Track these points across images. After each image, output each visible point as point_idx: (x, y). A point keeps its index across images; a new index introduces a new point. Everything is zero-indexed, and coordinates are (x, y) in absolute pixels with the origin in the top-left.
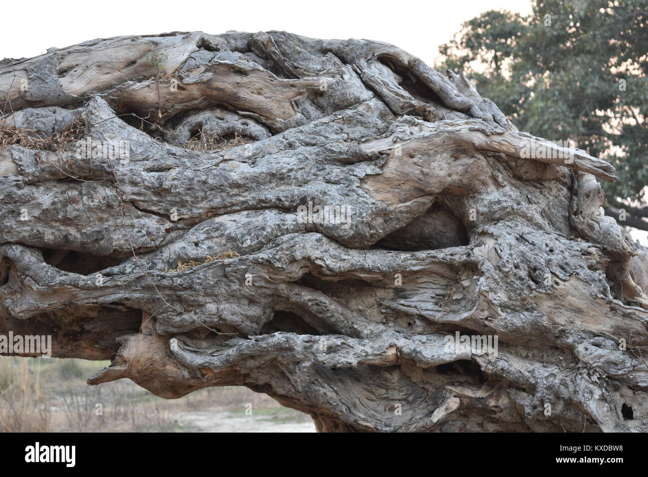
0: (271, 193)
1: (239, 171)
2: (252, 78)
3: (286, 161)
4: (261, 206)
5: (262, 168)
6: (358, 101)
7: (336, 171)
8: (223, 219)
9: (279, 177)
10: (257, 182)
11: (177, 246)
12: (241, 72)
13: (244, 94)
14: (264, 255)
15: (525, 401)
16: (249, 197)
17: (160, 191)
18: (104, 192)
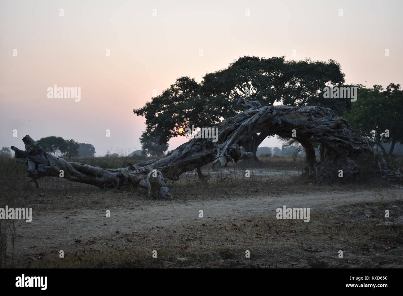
0: (324, 123)
1: (322, 121)
2: (321, 112)
3: (325, 120)
4: (323, 124)
5: (323, 121)
6: (330, 115)
7: (330, 121)
8: (320, 125)
9: (325, 121)
10: (323, 122)
11: (317, 127)
12: (321, 111)
13: (321, 113)
14: (325, 129)
15: (344, 144)
16: (322, 123)
17: (316, 122)
18: (312, 122)
